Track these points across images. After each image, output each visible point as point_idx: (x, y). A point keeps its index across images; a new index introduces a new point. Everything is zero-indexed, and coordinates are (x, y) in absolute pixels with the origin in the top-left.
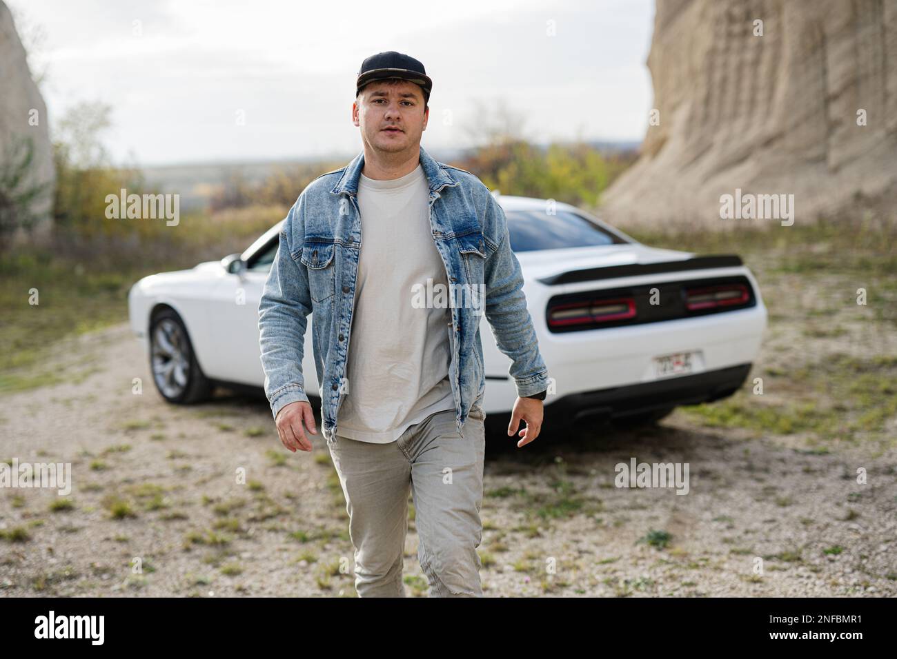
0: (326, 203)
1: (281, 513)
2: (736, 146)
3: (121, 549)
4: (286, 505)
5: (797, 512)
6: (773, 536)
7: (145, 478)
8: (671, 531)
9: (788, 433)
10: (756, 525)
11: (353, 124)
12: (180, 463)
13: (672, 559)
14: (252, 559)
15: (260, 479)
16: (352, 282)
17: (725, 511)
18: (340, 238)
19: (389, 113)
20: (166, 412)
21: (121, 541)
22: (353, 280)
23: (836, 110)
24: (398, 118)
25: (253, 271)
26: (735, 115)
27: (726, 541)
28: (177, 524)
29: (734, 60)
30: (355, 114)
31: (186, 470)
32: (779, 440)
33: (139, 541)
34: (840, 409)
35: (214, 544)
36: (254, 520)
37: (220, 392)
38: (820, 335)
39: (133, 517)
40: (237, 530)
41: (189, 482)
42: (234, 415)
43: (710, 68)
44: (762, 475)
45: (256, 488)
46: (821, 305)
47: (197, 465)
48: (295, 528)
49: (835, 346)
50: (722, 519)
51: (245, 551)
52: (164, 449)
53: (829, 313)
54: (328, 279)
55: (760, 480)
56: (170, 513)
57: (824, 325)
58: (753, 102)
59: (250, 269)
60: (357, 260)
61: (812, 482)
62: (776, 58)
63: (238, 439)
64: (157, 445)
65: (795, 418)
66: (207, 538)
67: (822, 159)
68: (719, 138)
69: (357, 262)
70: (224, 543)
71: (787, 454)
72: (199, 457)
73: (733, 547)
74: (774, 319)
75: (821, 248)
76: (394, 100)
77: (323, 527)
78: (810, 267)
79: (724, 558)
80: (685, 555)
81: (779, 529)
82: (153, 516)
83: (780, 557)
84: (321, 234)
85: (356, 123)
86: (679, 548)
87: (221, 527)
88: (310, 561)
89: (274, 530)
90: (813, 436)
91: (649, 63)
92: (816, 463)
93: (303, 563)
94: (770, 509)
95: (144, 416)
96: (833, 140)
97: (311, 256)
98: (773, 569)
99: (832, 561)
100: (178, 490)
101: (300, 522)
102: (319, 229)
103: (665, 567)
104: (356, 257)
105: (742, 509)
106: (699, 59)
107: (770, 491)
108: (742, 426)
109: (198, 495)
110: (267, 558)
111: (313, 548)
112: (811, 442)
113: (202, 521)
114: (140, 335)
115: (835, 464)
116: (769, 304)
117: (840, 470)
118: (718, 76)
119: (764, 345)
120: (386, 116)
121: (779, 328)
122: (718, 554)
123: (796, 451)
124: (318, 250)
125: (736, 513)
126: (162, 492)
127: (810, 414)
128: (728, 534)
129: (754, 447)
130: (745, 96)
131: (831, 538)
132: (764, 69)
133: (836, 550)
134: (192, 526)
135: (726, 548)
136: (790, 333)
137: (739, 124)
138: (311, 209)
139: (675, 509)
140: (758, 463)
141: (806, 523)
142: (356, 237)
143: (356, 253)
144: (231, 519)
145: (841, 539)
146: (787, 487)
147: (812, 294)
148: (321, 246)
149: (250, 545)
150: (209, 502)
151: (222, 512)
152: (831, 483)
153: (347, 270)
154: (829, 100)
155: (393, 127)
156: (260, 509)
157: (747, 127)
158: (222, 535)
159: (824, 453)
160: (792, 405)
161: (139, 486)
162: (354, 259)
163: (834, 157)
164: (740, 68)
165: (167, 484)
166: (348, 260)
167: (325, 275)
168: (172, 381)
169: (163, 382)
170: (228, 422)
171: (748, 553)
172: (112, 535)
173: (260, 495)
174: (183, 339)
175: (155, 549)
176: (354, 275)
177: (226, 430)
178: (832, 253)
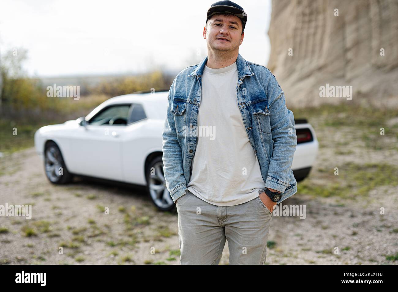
0: (186, 80)
1: (102, 234)
2: (306, 71)
3: (30, 250)
4: (105, 230)
5: (331, 232)
6: (320, 243)
7: (41, 218)
8: (276, 240)
9: (328, 196)
10: (313, 238)
11: (203, 37)
12: (57, 211)
13: (276, 253)
14: (89, 254)
15: (94, 218)
16: (195, 123)
17: (299, 231)
18: (190, 99)
19: (222, 31)
20: (51, 188)
21: (30, 246)
22: (196, 122)
23: (350, 55)
24: (227, 34)
25: (91, 125)
26: (305, 57)
27: (300, 245)
28: (55, 239)
29: (305, 32)
30: (205, 33)
31: (60, 215)
32: (323, 200)
33: (38, 246)
34: (350, 187)
35: (72, 248)
36: (90, 237)
37: (76, 179)
38: (342, 153)
39: (36, 236)
40: (83, 241)
41: (61, 220)
42: (82, 189)
43: (295, 36)
44: (315, 215)
45: (92, 222)
46: (342, 140)
47: (65, 212)
48: (109, 240)
49: (348, 159)
50: (298, 235)
51: (86, 250)
52: (50, 205)
53: (346, 144)
54: (183, 121)
55: (315, 218)
56: (52, 234)
57: (344, 149)
58: (313, 52)
59: (90, 124)
60: (197, 111)
61: (337, 218)
62: (323, 32)
63: (83, 200)
64: (47, 203)
65: (331, 190)
66: (69, 245)
67: (343, 76)
68: (299, 67)
69: (197, 112)
70: (77, 248)
71: (327, 206)
72: (66, 208)
73: (303, 248)
74: (322, 146)
75: (342, 115)
76: (225, 25)
77: (121, 240)
78: (338, 124)
79: (298, 252)
80: (281, 252)
81: (322, 239)
82: (45, 235)
83: (323, 252)
84: (181, 97)
85: (205, 37)
86: (279, 248)
87: (75, 240)
88: (115, 255)
89: (99, 241)
90: (338, 198)
91: (269, 33)
92: (339, 210)
93: (112, 256)
94: (319, 231)
95: (41, 190)
96: (349, 68)
97: (175, 108)
98: (320, 257)
99: (345, 253)
100: (56, 223)
101: (112, 238)
102: (181, 94)
103: (273, 257)
104: (197, 110)
105: (307, 231)
106: (290, 32)
107: (319, 223)
108: (307, 194)
109: (65, 226)
110: (96, 254)
111: (117, 249)
112: (337, 201)
113: (67, 237)
114: (39, 154)
115: (347, 211)
116: (320, 140)
117: (349, 214)
118: (298, 39)
119: (317, 158)
120: (221, 32)
121: (325, 150)
122: (296, 251)
123: (331, 205)
124: (179, 105)
125: (304, 233)
126: (48, 224)
127: (337, 189)
128: (301, 242)
129: (313, 203)
130: (310, 48)
131: (345, 243)
132: (318, 36)
133: (347, 249)
134: (62, 240)
135: (300, 248)
136: (329, 153)
137: (307, 61)
138: (179, 84)
139: (278, 231)
140: (314, 210)
141: (335, 237)
142: (198, 99)
143: (197, 108)
144: (80, 236)
145: (350, 243)
146: (326, 221)
147: (339, 136)
148: (181, 103)
149: (88, 248)
150: (70, 229)
151: (76, 233)
152: (346, 219)
153: (192, 116)
154: (346, 50)
155: (224, 38)
156: (93, 232)
157: (311, 62)
158: (76, 244)
159: (343, 206)
160: (329, 184)
161: (39, 222)
162: (196, 110)
163: (349, 75)
164: (308, 36)
165: (51, 221)
166: (193, 111)
167: (181, 118)
168: (54, 174)
169: (50, 174)
170: (79, 192)
171: (309, 250)
172: (26, 244)
173: (93, 225)
174: (59, 156)
175: (45, 250)
176: (196, 119)
177: (78, 196)
178: (348, 117)
